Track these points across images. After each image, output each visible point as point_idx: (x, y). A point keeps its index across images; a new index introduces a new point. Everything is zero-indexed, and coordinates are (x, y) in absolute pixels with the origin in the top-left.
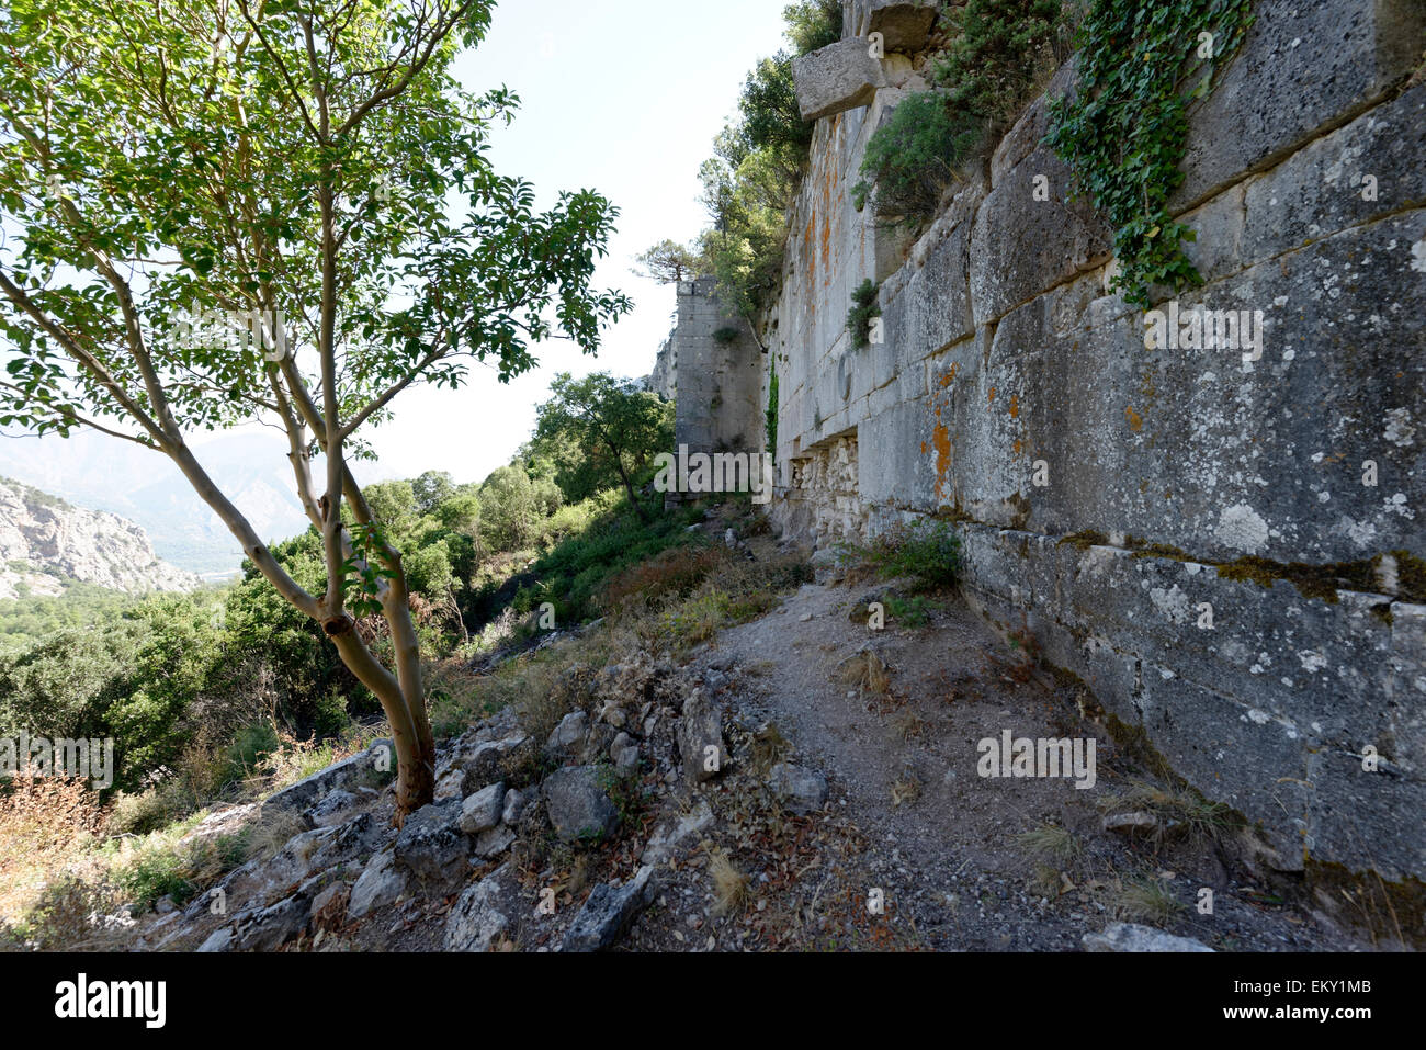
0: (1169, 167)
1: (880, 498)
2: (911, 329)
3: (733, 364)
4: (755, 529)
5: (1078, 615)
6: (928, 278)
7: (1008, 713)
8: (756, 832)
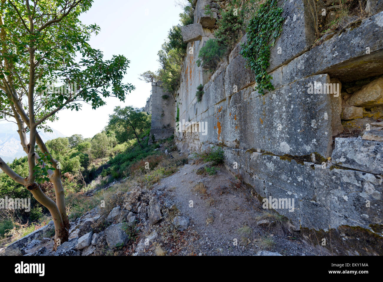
0: (267, 61)
1: (205, 141)
2: (211, 97)
3: (167, 105)
4: (173, 149)
5: (251, 170)
6: (215, 85)
7: (235, 196)
8: (169, 238)
